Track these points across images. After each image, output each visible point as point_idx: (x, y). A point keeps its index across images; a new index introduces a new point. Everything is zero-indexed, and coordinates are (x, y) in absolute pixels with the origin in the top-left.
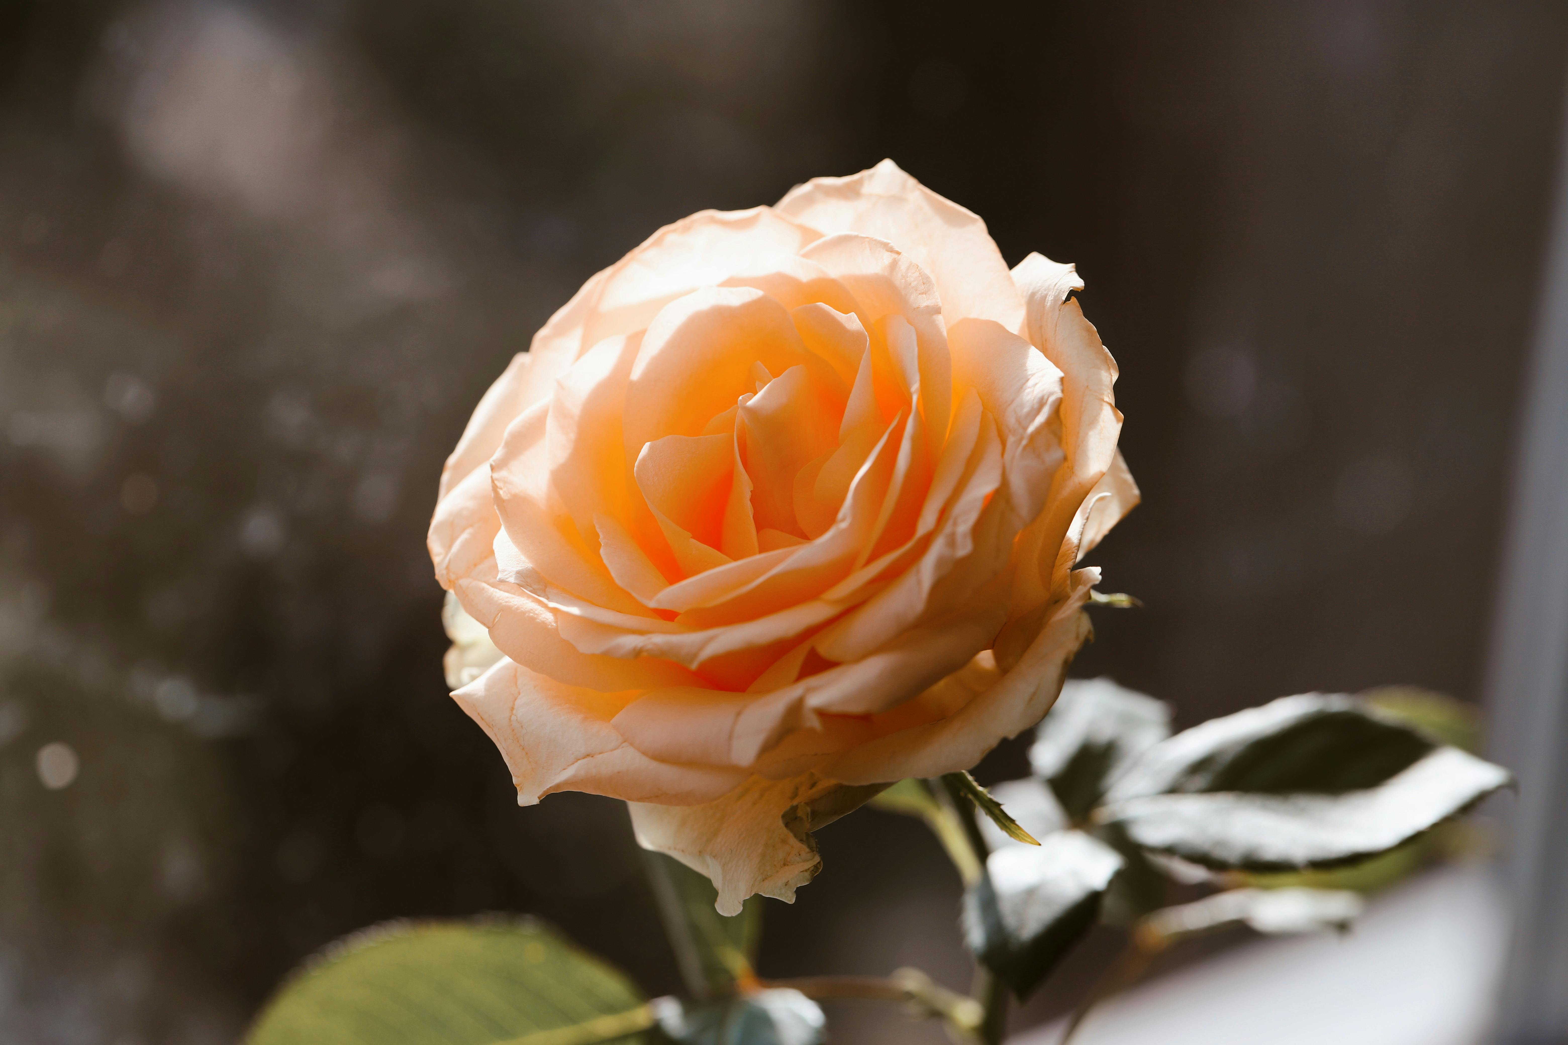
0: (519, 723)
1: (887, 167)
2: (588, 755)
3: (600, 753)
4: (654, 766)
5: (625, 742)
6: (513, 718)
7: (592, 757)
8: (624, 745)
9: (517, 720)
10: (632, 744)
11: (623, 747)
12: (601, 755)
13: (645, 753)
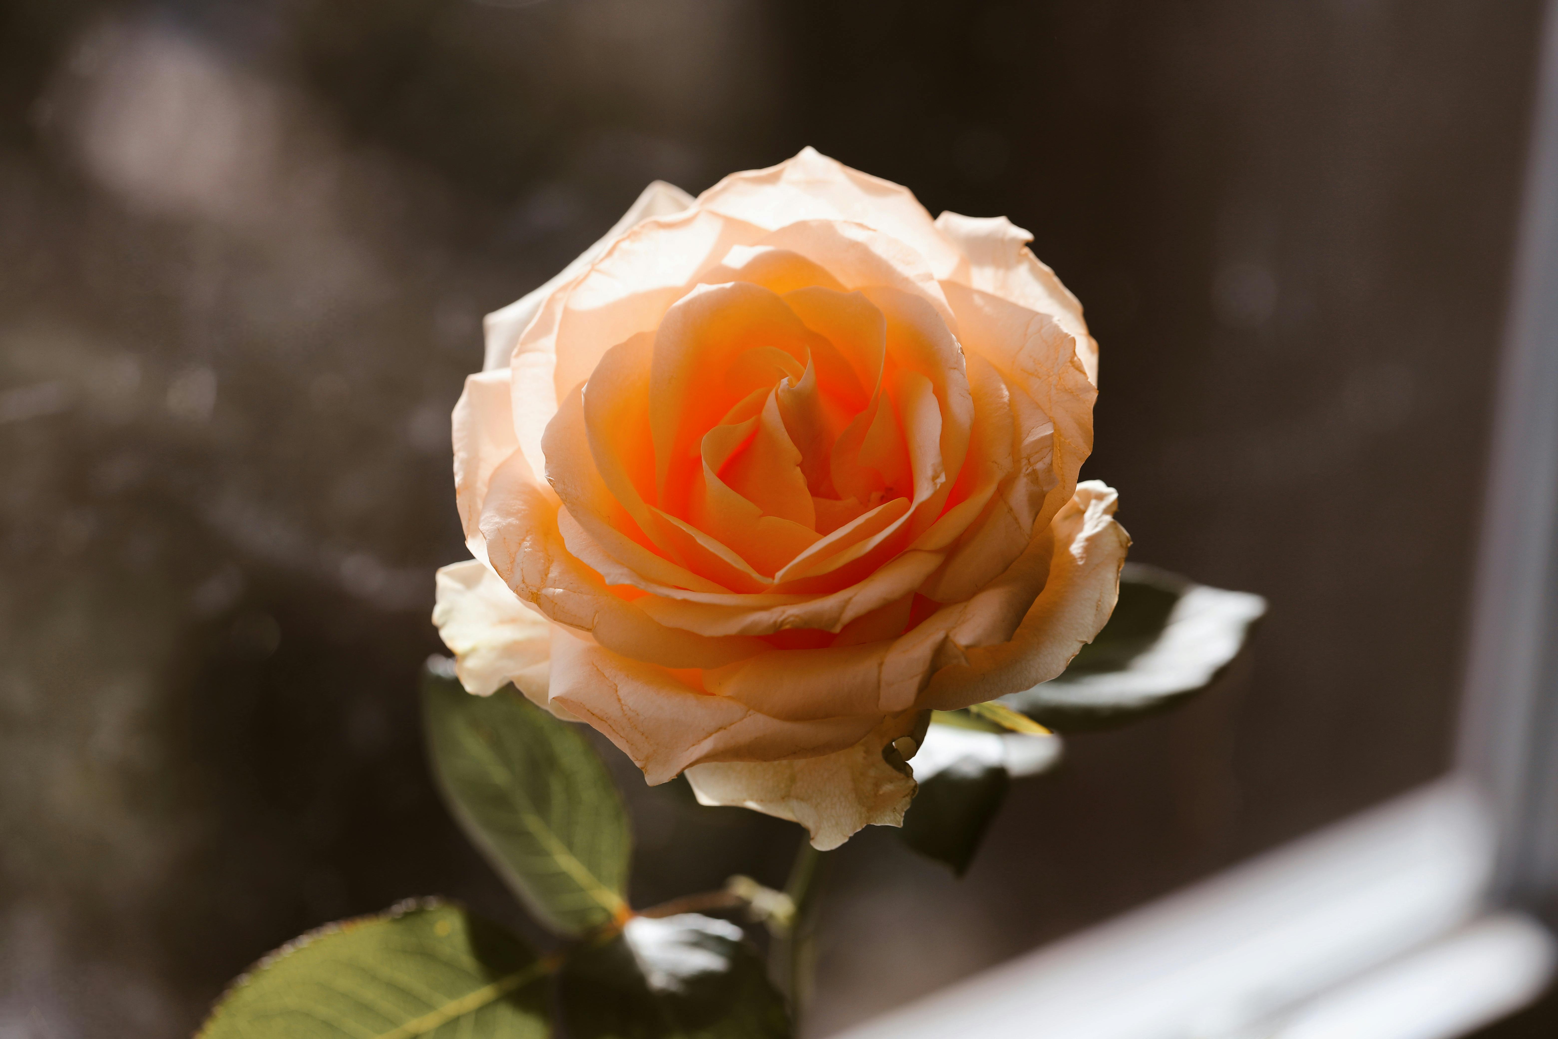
0: (633, 711)
1: (809, 154)
2: (720, 728)
3: (731, 724)
4: (787, 727)
5: (749, 710)
6: (624, 708)
7: (725, 729)
8: (749, 713)
9: (630, 709)
10: (760, 710)
11: (750, 715)
12: (733, 726)
13: (777, 716)
